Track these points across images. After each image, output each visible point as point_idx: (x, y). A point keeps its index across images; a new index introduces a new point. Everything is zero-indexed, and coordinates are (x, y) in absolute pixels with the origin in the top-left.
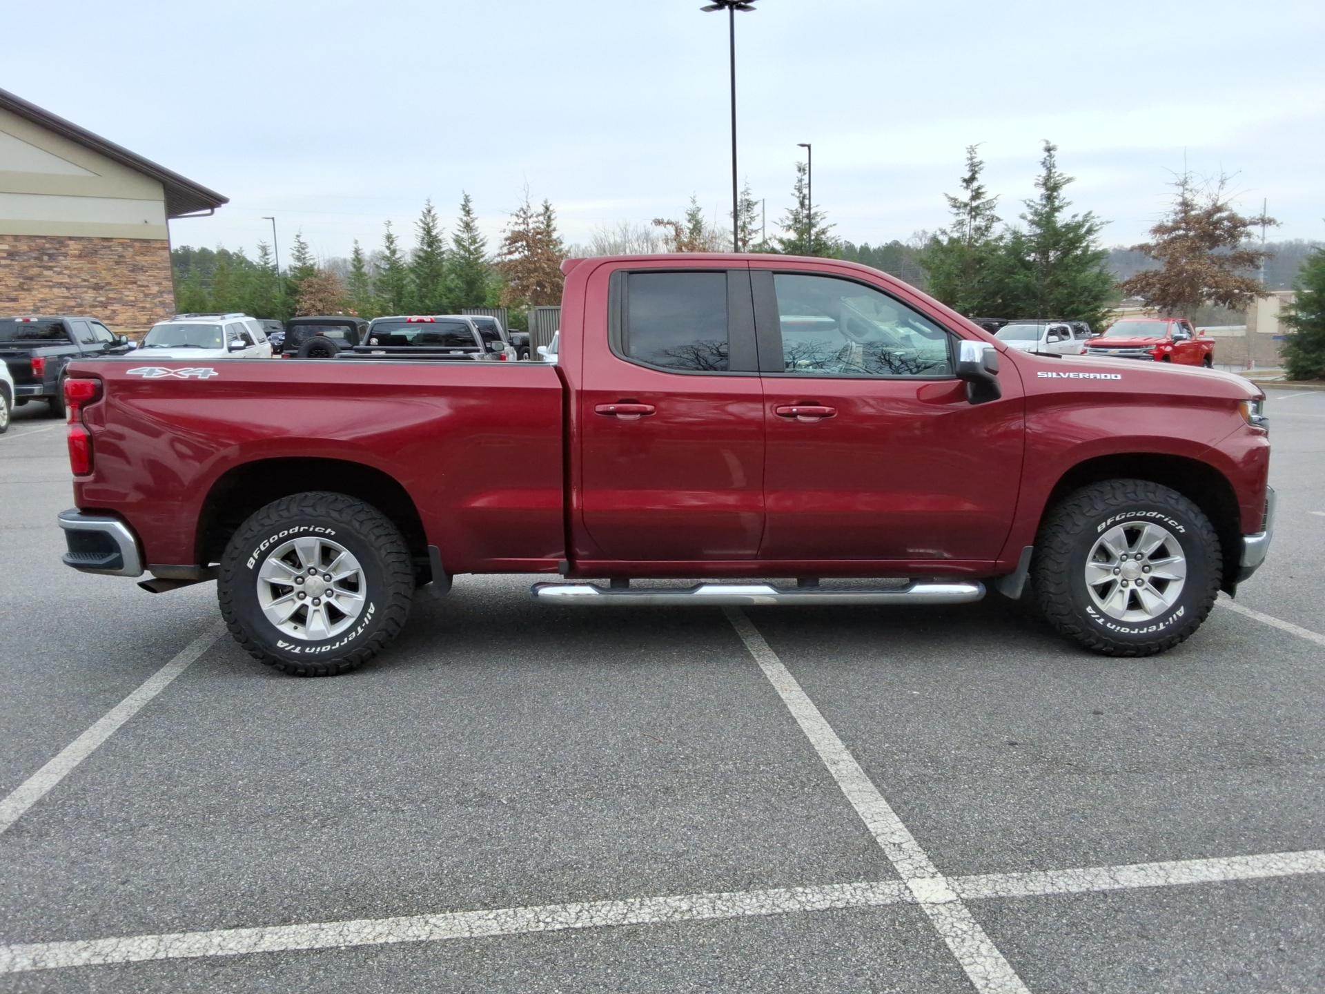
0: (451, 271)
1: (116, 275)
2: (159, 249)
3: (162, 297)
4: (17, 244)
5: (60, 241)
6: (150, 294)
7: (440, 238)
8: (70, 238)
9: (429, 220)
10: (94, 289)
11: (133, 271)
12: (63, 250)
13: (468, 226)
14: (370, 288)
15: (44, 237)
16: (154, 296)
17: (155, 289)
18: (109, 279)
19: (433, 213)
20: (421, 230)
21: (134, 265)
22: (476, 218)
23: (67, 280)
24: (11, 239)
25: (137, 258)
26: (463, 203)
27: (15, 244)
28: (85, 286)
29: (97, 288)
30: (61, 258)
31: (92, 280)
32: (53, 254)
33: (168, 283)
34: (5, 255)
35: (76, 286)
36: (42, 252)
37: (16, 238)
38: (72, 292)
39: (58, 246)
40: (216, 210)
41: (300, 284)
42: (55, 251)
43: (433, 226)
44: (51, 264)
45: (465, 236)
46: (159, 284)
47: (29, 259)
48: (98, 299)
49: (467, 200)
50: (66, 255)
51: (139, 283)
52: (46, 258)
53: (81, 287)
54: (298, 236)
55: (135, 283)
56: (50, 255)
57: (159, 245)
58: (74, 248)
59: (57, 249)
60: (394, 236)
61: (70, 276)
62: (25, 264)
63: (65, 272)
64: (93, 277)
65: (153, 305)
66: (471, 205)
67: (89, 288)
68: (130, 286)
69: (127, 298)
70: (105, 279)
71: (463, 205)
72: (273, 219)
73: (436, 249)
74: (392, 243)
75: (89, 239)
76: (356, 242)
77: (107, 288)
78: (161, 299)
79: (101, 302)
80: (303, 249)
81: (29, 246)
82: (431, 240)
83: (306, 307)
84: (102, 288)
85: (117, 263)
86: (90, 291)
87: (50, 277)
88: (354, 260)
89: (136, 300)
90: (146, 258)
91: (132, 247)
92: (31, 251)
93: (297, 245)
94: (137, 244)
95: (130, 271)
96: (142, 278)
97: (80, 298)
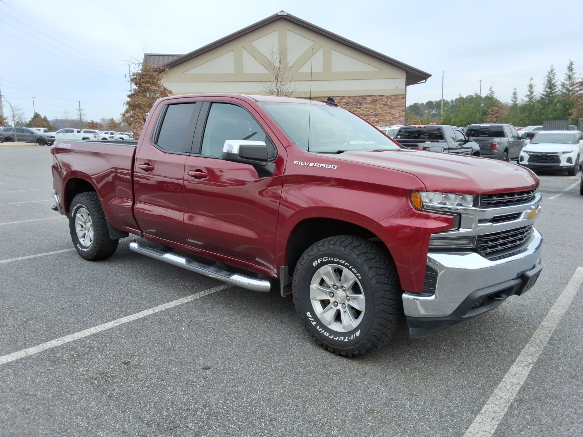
0: (558, 101)
1: (383, 110)
2: (401, 98)
3: (400, 118)
4: (349, 99)
5: (364, 97)
6: (396, 117)
7: (556, 84)
8: (368, 96)
9: (551, 76)
10: (374, 116)
11: (390, 108)
12: (365, 101)
13: (570, 78)
14: (518, 111)
15: (359, 96)
16: (397, 118)
17: (397, 115)
18: (380, 112)
19: (553, 72)
20: (546, 81)
21: (391, 106)
22: (575, 73)
23: (365, 112)
24: (347, 97)
25: (392, 103)
26: (569, 65)
27: (348, 99)
28: (372, 115)
29: (376, 115)
30: (364, 104)
31: (374, 112)
32: (361, 103)
33: (403, 112)
34: (345, 104)
35: (368, 115)
36: (358, 102)
37: (349, 97)
38: (366, 117)
39: (363, 99)
40: (427, 80)
41: (488, 110)
42: (362, 101)
43: (552, 79)
44: (360, 107)
45: (568, 82)
46: (400, 113)
47: (353, 105)
48: (376, 120)
49: (571, 64)
50: (366, 103)
51: (392, 113)
52: (358, 104)
53: (370, 115)
54: (491, 88)
55: (390, 113)
56: (360, 103)
57: (401, 97)
58: (369, 100)
59: (363, 101)
60: (533, 85)
61: (366, 111)
62: (351, 107)
63: (365, 109)
64: (375, 111)
65: (396, 122)
66: (573, 66)
67: (373, 115)
68: (388, 114)
69: (386, 119)
70: (379, 111)
71: (568, 67)
72: (481, 81)
73: (553, 90)
74: (532, 88)
75: (375, 96)
76: (515, 89)
77: (379, 115)
78: (399, 119)
79: (376, 121)
80: (492, 94)
81: (353, 100)
82: (551, 85)
83: (488, 120)
84: (377, 115)
85: (384, 105)
86: (373, 117)
87: (359, 111)
88: (513, 98)
89: (390, 120)
90: (396, 103)
91: (391, 98)
92: (354, 102)
93: (490, 92)
94: (393, 97)
95: (389, 108)
96: (393, 111)
97: (369, 119)
